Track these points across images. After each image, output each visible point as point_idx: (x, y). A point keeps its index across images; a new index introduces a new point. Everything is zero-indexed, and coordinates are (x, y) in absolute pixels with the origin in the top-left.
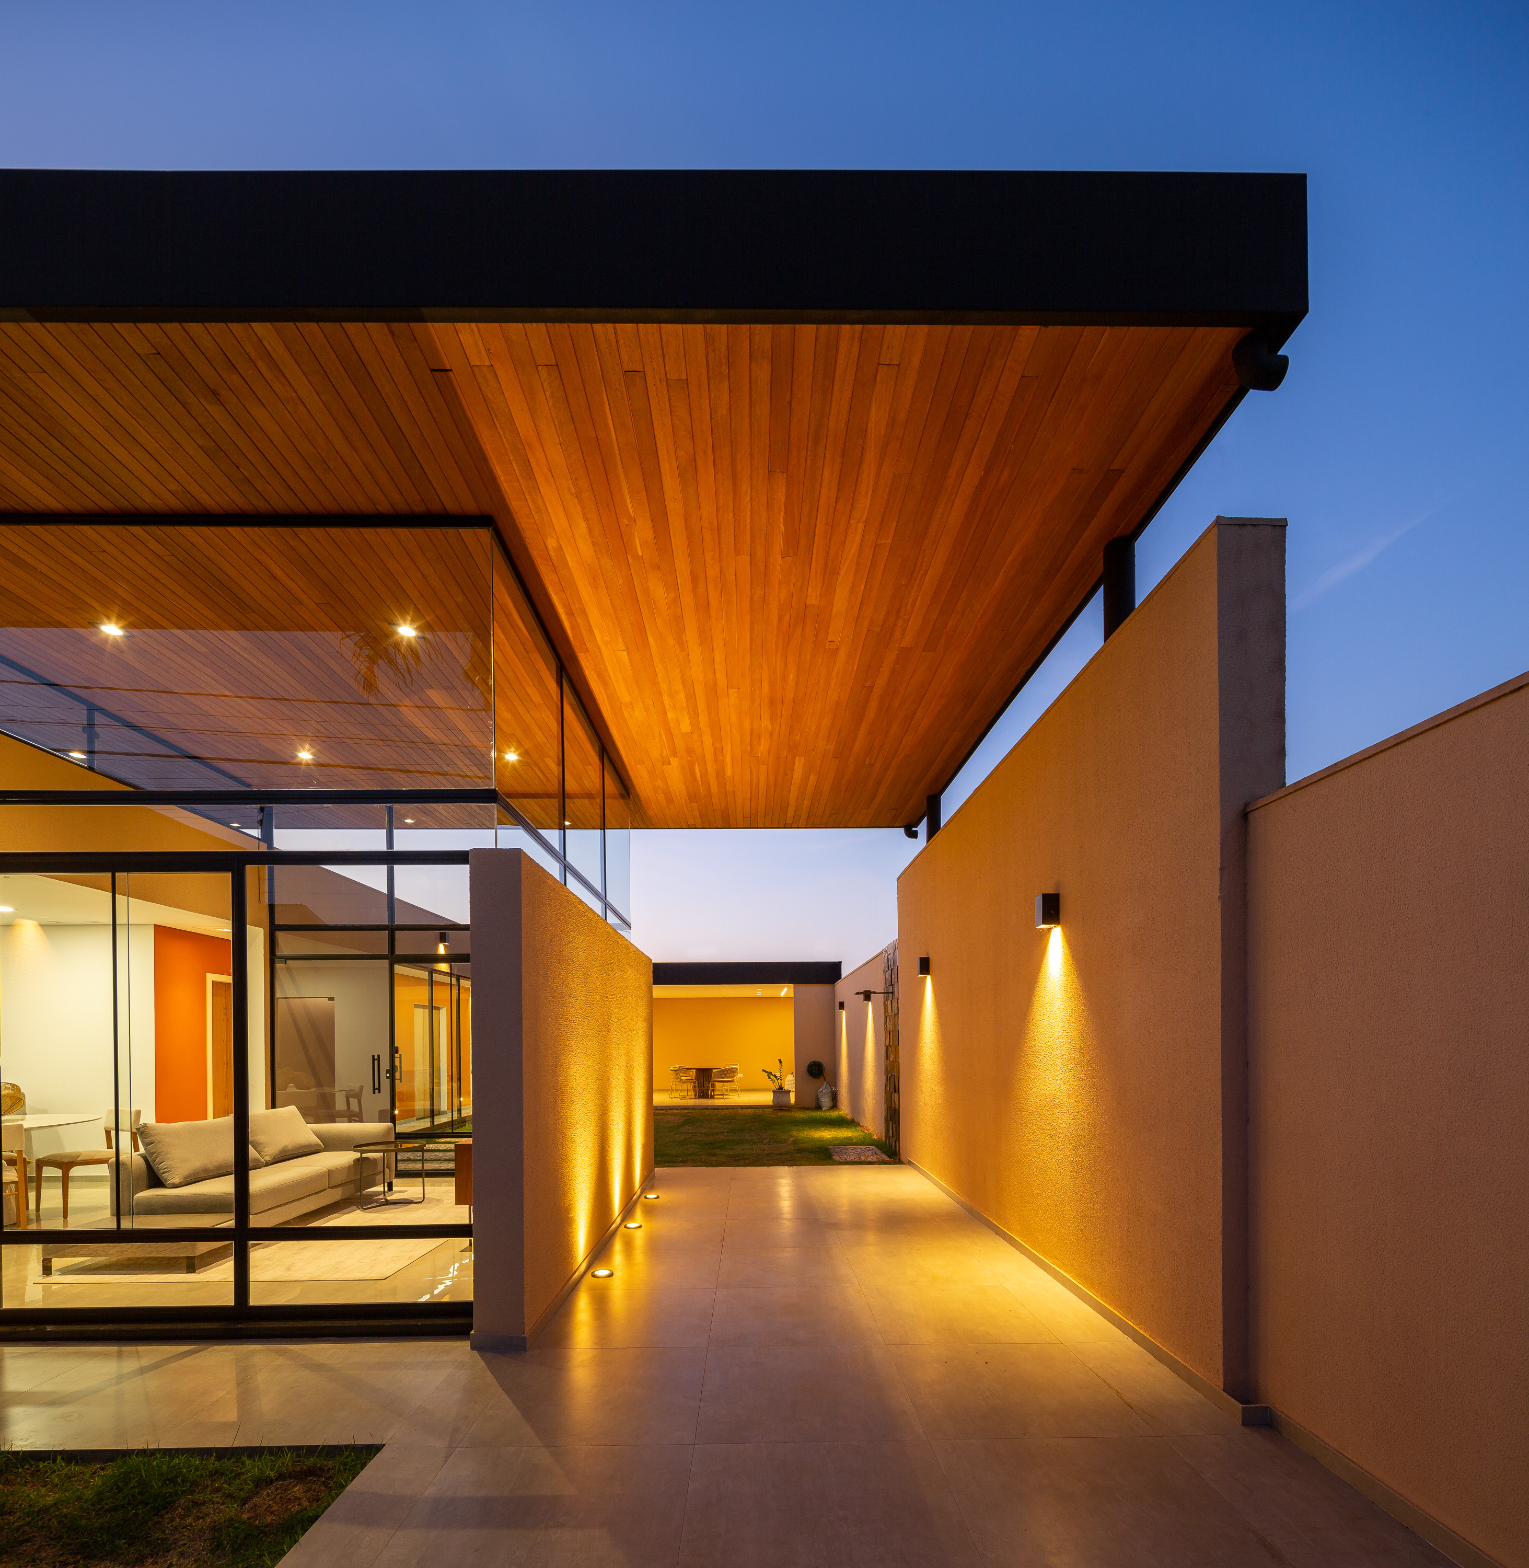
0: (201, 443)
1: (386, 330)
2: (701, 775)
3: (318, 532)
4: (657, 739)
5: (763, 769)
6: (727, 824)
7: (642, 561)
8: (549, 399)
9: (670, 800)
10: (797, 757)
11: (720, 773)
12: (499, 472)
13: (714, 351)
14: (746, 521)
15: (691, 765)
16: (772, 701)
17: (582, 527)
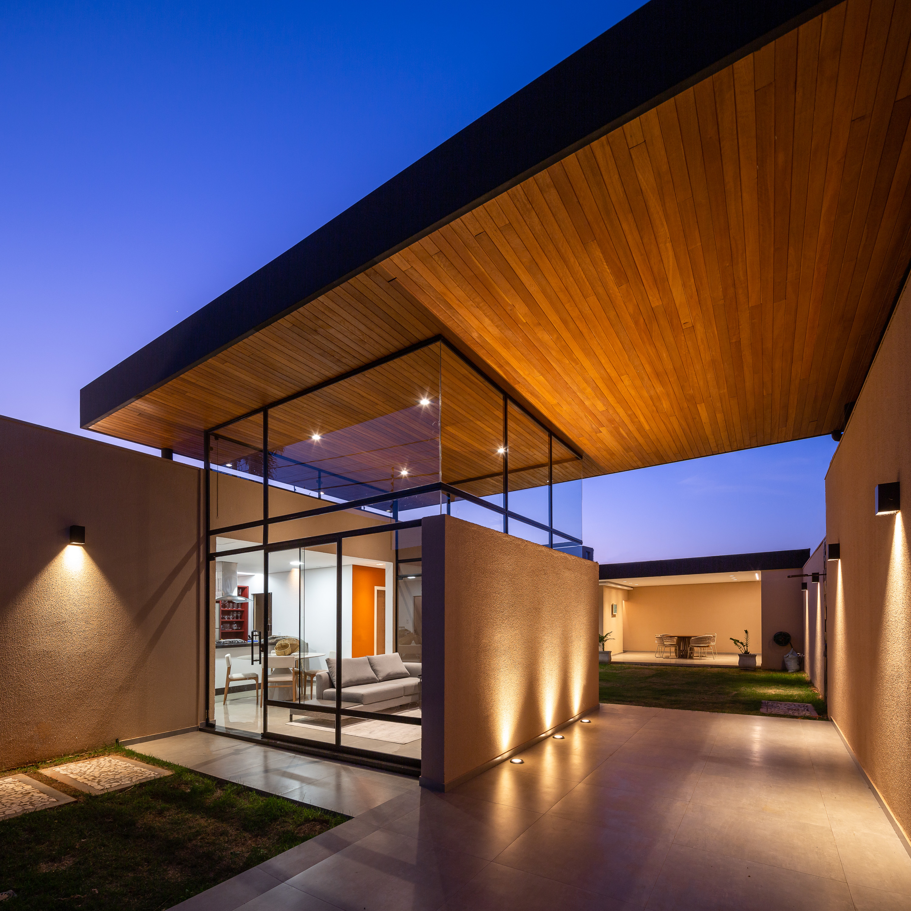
0: (318, 352)
1: (365, 275)
2: (627, 433)
3: (371, 371)
4: (585, 419)
5: (673, 419)
6: (663, 461)
7: (527, 325)
8: (443, 268)
9: (612, 454)
10: (698, 405)
11: (640, 429)
12: (435, 312)
13: (518, 200)
14: (582, 277)
15: (616, 429)
16: (658, 375)
17: (487, 322)
